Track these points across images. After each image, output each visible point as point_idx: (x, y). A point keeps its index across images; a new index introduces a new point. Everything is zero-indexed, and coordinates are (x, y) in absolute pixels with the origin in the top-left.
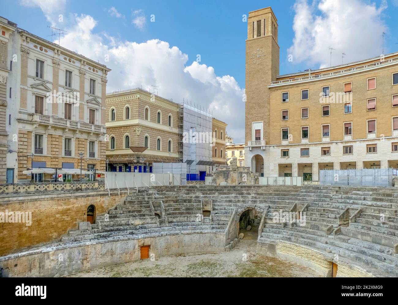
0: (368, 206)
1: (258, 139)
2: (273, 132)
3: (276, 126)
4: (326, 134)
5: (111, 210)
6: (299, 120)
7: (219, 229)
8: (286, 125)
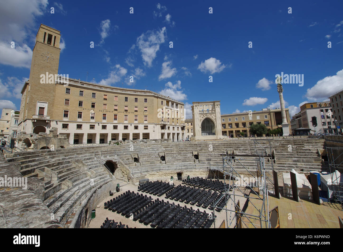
2: (57, 111)
3: (60, 108)
8: (67, 109)
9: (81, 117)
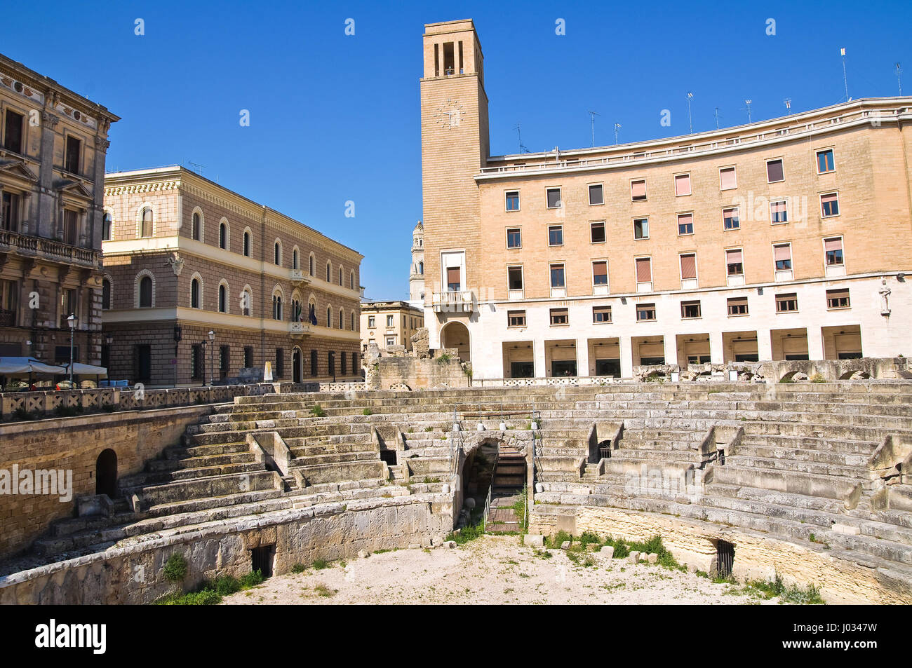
0: (749, 420)
1: (454, 285)
2: (490, 273)
3: (495, 261)
4: (600, 279)
5: (151, 460)
6: (545, 250)
7: (430, 491)
8: (517, 260)
9: (562, 284)
